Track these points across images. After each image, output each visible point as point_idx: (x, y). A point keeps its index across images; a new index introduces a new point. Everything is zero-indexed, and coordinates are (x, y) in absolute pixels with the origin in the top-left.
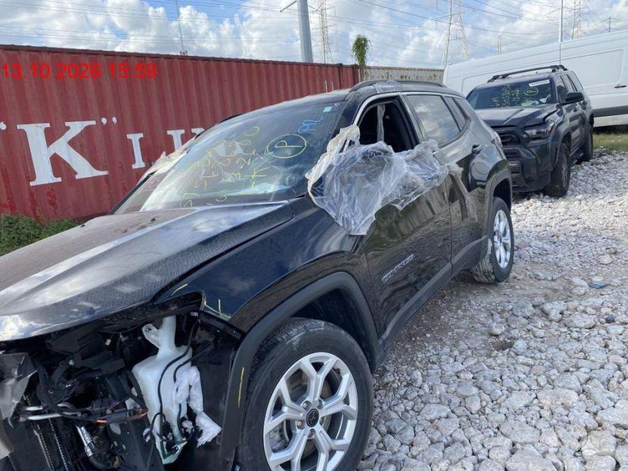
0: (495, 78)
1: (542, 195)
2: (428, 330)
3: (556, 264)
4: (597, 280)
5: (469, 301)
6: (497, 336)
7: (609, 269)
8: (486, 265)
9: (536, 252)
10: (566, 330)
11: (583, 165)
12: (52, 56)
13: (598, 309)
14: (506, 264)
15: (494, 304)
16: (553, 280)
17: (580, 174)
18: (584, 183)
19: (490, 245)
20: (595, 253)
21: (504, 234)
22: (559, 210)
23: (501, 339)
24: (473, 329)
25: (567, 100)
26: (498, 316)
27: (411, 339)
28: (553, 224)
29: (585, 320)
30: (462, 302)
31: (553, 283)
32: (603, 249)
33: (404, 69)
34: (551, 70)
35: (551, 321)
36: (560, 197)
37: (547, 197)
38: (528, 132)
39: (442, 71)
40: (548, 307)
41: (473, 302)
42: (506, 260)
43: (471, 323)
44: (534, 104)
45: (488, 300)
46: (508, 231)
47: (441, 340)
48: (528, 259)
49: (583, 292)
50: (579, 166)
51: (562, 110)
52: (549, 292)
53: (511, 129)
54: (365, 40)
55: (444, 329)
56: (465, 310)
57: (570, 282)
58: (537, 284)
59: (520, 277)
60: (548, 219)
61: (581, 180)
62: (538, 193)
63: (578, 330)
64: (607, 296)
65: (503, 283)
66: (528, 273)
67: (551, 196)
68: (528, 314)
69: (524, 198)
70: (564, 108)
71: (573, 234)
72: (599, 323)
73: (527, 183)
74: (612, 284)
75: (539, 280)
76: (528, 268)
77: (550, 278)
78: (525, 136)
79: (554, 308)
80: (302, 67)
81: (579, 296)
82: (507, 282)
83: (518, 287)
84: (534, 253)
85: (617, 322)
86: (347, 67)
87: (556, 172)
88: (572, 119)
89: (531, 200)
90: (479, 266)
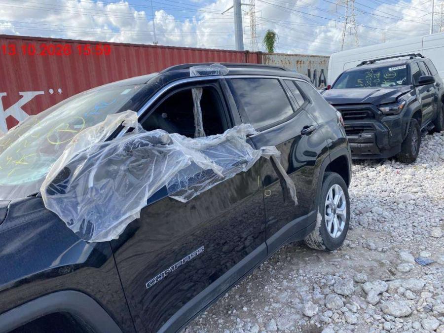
0: (364, 63)
1: (393, 162)
2: (248, 302)
3: (390, 233)
4: (425, 255)
5: (298, 270)
6: (310, 318)
7: (439, 243)
8: (316, 236)
9: (375, 218)
10: (380, 317)
11: (434, 135)
12: (9, 42)
13: (418, 293)
14: (339, 233)
15: (320, 275)
16: (383, 251)
17: (431, 143)
18: (433, 152)
19: (319, 218)
20: (429, 224)
21: (339, 206)
22: (406, 176)
23: (312, 322)
24: (290, 305)
25: (420, 82)
26: (319, 290)
27: (227, 312)
28: (397, 191)
29: (401, 308)
30: (292, 270)
31: (382, 255)
32: (437, 220)
33: (299, 56)
34: (409, 57)
35: (368, 303)
36: (409, 163)
37: (398, 163)
38: (382, 109)
39: (329, 57)
40: (367, 286)
41: (301, 272)
42: (339, 230)
43: (290, 297)
44: (391, 85)
45: (316, 270)
46: (344, 203)
47: (255, 316)
48: (366, 225)
49: (408, 269)
50: (431, 136)
51: (415, 91)
52: (376, 264)
53: (368, 106)
54: (274, 34)
55: (264, 301)
56: (290, 281)
57: (398, 256)
58: (367, 254)
59: (353, 245)
60: (394, 184)
61: (430, 149)
62: (390, 159)
63: (393, 318)
64: (431, 276)
65: (336, 251)
66: (362, 241)
67: (402, 162)
68: (347, 293)
69: (379, 163)
70: (418, 89)
71: (412, 202)
72: (415, 312)
73: (380, 151)
74: (438, 261)
75: (370, 250)
76: (363, 236)
77: (380, 249)
78: (379, 112)
79: (374, 288)
80: (215, 53)
81: (404, 273)
82: (340, 249)
83: (348, 257)
84: (373, 219)
85: (435, 312)
86: (252, 53)
87: (406, 142)
88: (423, 98)
89: (384, 166)
90: (310, 236)
